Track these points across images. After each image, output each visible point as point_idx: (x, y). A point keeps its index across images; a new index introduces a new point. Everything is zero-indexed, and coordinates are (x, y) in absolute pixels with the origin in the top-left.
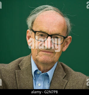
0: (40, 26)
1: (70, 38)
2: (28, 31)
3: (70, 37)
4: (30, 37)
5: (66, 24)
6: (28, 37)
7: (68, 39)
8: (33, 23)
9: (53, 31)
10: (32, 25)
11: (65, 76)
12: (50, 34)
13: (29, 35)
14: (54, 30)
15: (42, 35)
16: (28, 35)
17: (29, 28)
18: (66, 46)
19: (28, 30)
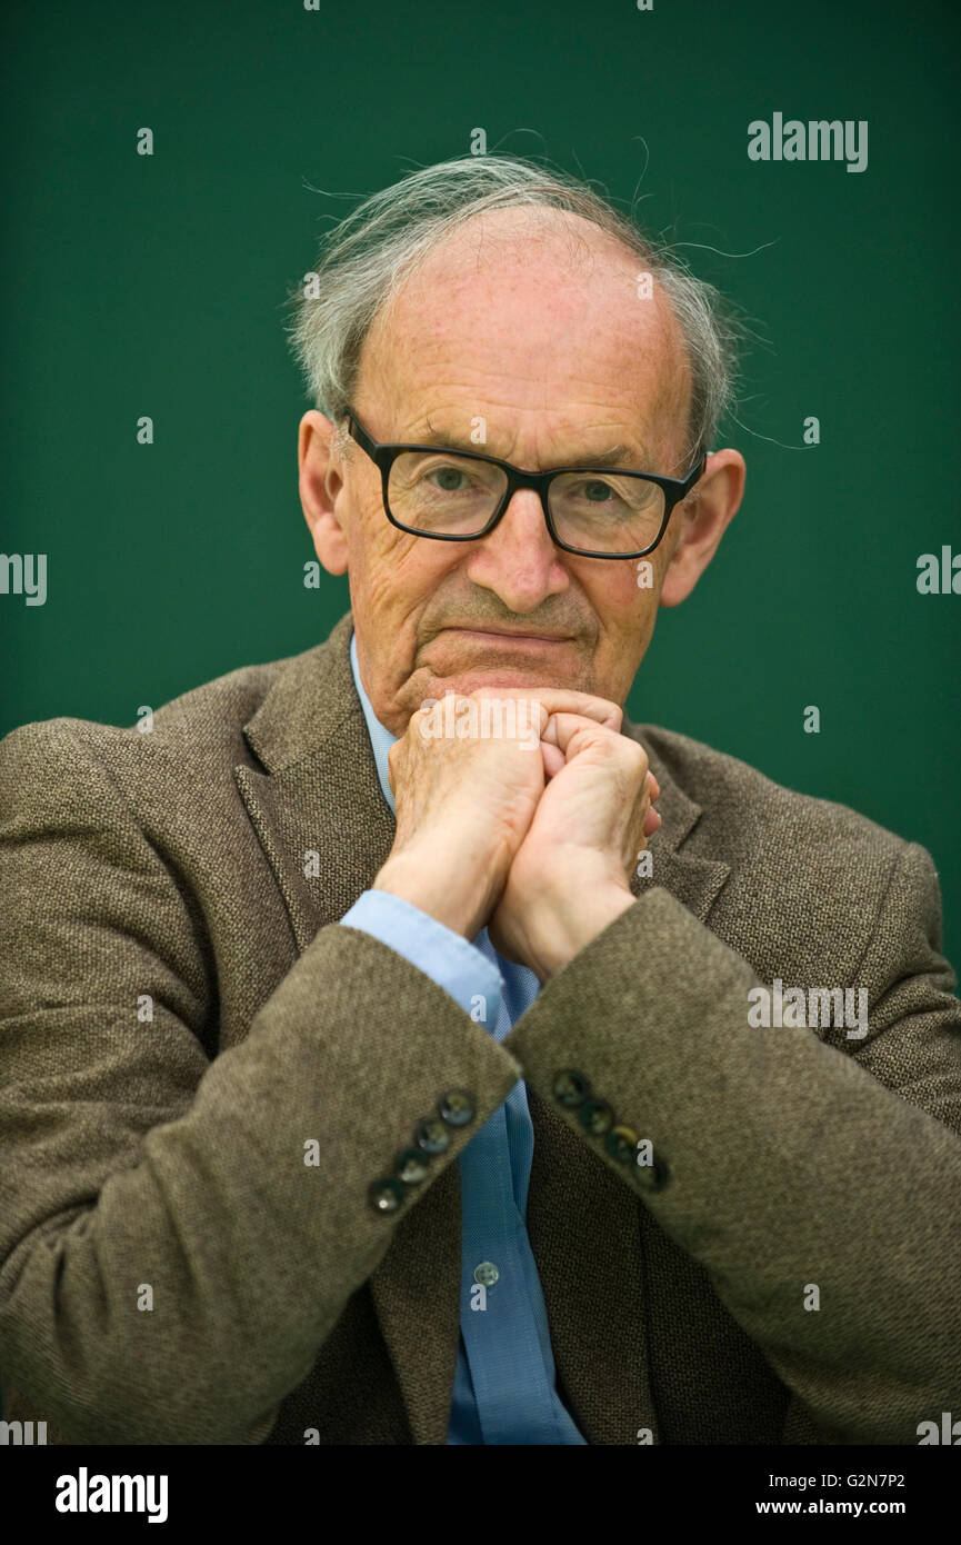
0: (425, 386)
1: (731, 470)
2: (309, 430)
3: (731, 455)
4: (336, 481)
5: (681, 342)
6: (317, 484)
7: (708, 484)
8: (352, 351)
9: (561, 434)
10: (349, 376)
11: (693, 831)
12: (530, 467)
13: (326, 468)
14: (567, 425)
15: (449, 479)
16: (310, 463)
17: (321, 400)
18: (689, 553)
19: (310, 417)
